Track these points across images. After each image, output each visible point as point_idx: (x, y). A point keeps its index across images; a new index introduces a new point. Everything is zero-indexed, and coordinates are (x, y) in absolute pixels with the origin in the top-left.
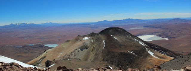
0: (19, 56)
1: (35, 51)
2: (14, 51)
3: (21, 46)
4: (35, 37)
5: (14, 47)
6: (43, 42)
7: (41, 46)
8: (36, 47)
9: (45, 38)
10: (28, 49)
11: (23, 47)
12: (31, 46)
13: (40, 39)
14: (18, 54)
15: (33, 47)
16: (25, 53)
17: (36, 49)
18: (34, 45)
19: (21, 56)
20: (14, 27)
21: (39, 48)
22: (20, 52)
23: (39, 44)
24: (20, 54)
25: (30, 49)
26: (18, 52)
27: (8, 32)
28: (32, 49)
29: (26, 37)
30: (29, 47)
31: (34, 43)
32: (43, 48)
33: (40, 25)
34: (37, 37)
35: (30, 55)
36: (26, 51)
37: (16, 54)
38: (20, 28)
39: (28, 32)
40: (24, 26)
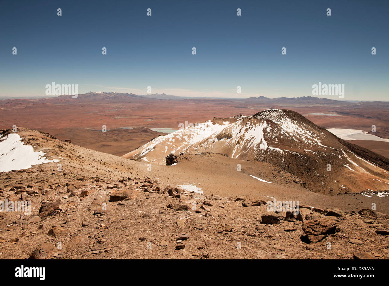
0: (104, 145)
1: (134, 139)
2: (94, 138)
4: (135, 116)
5: (94, 131)
6: (148, 124)
7: (145, 131)
8: (136, 131)
9: (152, 119)
10: (120, 135)
12: (126, 130)
13: (144, 119)
14: (103, 143)
15: (130, 131)
16: (116, 140)
17: (136, 135)
18: (131, 128)
19: (108, 145)
20: (95, 98)
21: (142, 133)
22: (106, 140)
23: (141, 127)
24: (105, 143)
25: (124, 135)
26: (102, 140)
27: (82, 106)
28: (128, 134)
29: (117, 115)
30: (122, 132)
31: (133, 126)
32: (149, 134)
33: (144, 97)
34: (138, 116)
35: (124, 144)
36: (117, 139)
37: (97, 142)
38: (107, 100)
39: (121, 107)
40: (115, 97)
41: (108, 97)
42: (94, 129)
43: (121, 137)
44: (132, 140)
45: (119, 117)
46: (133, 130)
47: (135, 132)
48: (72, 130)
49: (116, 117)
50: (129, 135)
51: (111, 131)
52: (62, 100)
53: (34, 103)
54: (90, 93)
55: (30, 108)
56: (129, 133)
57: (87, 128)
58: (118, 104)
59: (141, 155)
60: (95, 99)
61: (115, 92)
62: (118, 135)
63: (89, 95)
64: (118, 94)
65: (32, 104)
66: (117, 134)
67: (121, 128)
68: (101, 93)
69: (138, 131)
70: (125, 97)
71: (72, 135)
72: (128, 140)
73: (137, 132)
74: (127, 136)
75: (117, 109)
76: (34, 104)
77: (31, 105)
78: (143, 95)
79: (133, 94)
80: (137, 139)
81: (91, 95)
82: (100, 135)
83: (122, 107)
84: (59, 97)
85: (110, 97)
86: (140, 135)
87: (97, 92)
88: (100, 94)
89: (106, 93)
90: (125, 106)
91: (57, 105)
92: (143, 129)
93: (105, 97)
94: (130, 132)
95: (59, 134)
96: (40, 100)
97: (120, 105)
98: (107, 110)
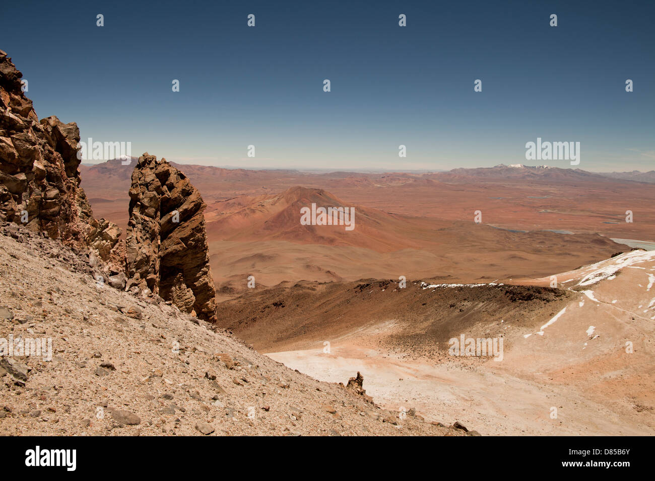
0: (514, 257)
1: (575, 253)
2: (498, 242)
3: (528, 232)
4: (582, 211)
5: (499, 229)
6: (607, 229)
7: (602, 242)
8: (580, 240)
9: (619, 219)
10: (546, 242)
11: (532, 234)
12: (560, 236)
13: (600, 219)
14: (513, 253)
15: (567, 238)
16: (537, 251)
17: (579, 246)
18: (571, 233)
19: (520, 258)
20: (508, 175)
21: (592, 245)
22: (518, 248)
23: (591, 232)
24: (517, 253)
25: (554, 244)
26: (512, 247)
27: (486, 188)
28: (565, 244)
29: (545, 207)
30: (551, 238)
31: (575, 229)
32: (607, 247)
33: (605, 177)
34: (589, 211)
35: (553, 260)
36: (540, 248)
37: (503, 250)
38: (529, 179)
39: (555, 194)
40: (545, 176)
41: (532, 175)
42: (500, 226)
43: (549, 247)
44: (569, 254)
45: (549, 211)
46: (574, 237)
47: (577, 242)
48: (463, 224)
49: (543, 211)
50: (564, 246)
51: (530, 234)
52: (456, 176)
53: (416, 179)
54: (501, 167)
55: (410, 185)
56: (565, 241)
57: (490, 225)
58: (550, 187)
59: (581, 284)
60: (508, 177)
61: (545, 167)
62: (544, 242)
63: (499, 169)
64: (552, 169)
65: (414, 180)
66: (541, 241)
67: (549, 230)
68: (520, 166)
69: (584, 240)
70: (565, 175)
71: (463, 233)
72: (560, 254)
73: (583, 242)
74: (559, 246)
75: (546, 197)
76: (415, 181)
77: (411, 182)
78: (604, 173)
79: (582, 171)
80: (579, 254)
81: (502, 170)
82: (509, 238)
83: (556, 192)
84: (452, 171)
85: (537, 174)
86: (588, 248)
87: (512, 166)
88: (518, 169)
89: (530, 167)
90: (562, 192)
91: (447, 183)
92: (595, 238)
93: (526, 174)
94: (567, 241)
95: (445, 228)
96: (424, 175)
97: (552, 190)
98: (528, 197)
